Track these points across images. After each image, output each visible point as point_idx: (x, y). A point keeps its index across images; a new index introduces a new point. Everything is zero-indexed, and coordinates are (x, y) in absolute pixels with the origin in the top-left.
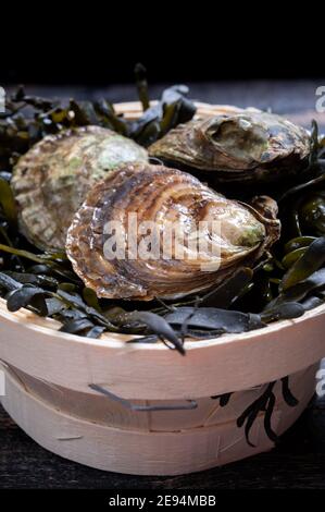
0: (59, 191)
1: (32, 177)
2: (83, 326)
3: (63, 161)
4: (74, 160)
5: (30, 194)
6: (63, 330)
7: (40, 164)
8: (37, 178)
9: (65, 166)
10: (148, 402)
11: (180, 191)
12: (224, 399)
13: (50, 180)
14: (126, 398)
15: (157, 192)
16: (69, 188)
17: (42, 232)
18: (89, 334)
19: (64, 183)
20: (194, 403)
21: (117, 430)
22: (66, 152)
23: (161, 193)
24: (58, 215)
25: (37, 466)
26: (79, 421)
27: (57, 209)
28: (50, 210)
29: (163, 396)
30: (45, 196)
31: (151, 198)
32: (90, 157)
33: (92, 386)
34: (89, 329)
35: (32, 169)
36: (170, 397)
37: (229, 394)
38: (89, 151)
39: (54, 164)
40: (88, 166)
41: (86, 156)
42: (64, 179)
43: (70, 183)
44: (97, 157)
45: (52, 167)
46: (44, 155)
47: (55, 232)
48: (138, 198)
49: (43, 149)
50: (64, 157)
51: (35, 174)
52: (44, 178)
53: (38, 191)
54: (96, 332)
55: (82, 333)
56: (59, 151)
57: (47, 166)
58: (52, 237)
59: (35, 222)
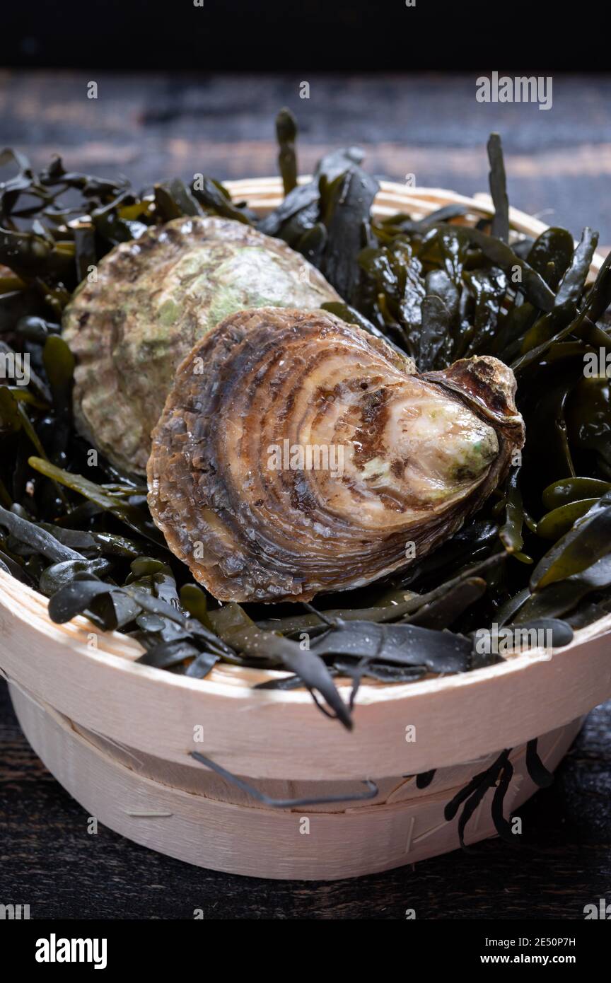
0: (143, 366)
1: (96, 331)
2: (181, 655)
3: (149, 305)
4: (168, 306)
5: (95, 367)
6: (145, 660)
7: (111, 307)
8: (106, 337)
9: (153, 320)
10: (292, 784)
11: (335, 373)
12: (424, 779)
13: (127, 344)
14: (254, 776)
15: (292, 378)
16: (158, 363)
17: (118, 440)
18: (191, 668)
19: (150, 353)
20: (373, 788)
21: (235, 807)
22: (154, 288)
23: (300, 381)
24: (144, 410)
25: (92, 856)
26: (168, 789)
27: (142, 399)
28: (130, 400)
29: (318, 775)
30: (121, 372)
31: (286, 393)
32: (196, 301)
33: (195, 755)
34: (191, 659)
35: (97, 315)
36: (331, 777)
37: (433, 772)
38: (195, 287)
39: (134, 312)
40: (193, 319)
41: (188, 298)
42: (152, 345)
43: (161, 353)
44: (208, 303)
45: (130, 318)
46: (117, 286)
47: (142, 440)
48: (262, 392)
49: (117, 273)
50: (152, 297)
51: (102, 327)
52: (117, 338)
53: (107, 363)
54: (202, 665)
55: (177, 667)
56: (144, 283)
57: (120, 314)
58: (137, 448)
59: (106, 420)
